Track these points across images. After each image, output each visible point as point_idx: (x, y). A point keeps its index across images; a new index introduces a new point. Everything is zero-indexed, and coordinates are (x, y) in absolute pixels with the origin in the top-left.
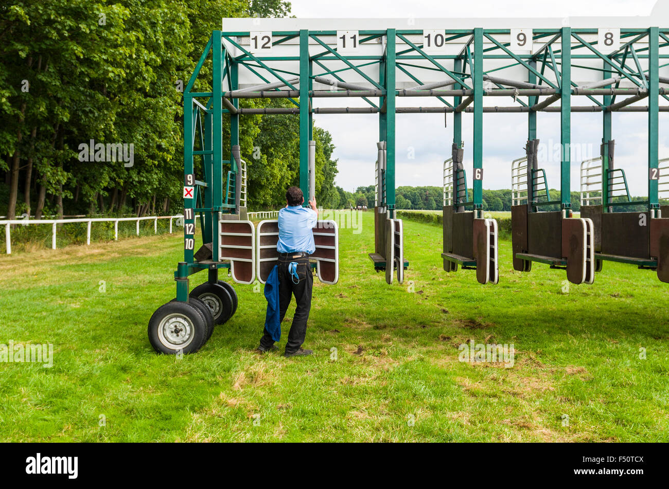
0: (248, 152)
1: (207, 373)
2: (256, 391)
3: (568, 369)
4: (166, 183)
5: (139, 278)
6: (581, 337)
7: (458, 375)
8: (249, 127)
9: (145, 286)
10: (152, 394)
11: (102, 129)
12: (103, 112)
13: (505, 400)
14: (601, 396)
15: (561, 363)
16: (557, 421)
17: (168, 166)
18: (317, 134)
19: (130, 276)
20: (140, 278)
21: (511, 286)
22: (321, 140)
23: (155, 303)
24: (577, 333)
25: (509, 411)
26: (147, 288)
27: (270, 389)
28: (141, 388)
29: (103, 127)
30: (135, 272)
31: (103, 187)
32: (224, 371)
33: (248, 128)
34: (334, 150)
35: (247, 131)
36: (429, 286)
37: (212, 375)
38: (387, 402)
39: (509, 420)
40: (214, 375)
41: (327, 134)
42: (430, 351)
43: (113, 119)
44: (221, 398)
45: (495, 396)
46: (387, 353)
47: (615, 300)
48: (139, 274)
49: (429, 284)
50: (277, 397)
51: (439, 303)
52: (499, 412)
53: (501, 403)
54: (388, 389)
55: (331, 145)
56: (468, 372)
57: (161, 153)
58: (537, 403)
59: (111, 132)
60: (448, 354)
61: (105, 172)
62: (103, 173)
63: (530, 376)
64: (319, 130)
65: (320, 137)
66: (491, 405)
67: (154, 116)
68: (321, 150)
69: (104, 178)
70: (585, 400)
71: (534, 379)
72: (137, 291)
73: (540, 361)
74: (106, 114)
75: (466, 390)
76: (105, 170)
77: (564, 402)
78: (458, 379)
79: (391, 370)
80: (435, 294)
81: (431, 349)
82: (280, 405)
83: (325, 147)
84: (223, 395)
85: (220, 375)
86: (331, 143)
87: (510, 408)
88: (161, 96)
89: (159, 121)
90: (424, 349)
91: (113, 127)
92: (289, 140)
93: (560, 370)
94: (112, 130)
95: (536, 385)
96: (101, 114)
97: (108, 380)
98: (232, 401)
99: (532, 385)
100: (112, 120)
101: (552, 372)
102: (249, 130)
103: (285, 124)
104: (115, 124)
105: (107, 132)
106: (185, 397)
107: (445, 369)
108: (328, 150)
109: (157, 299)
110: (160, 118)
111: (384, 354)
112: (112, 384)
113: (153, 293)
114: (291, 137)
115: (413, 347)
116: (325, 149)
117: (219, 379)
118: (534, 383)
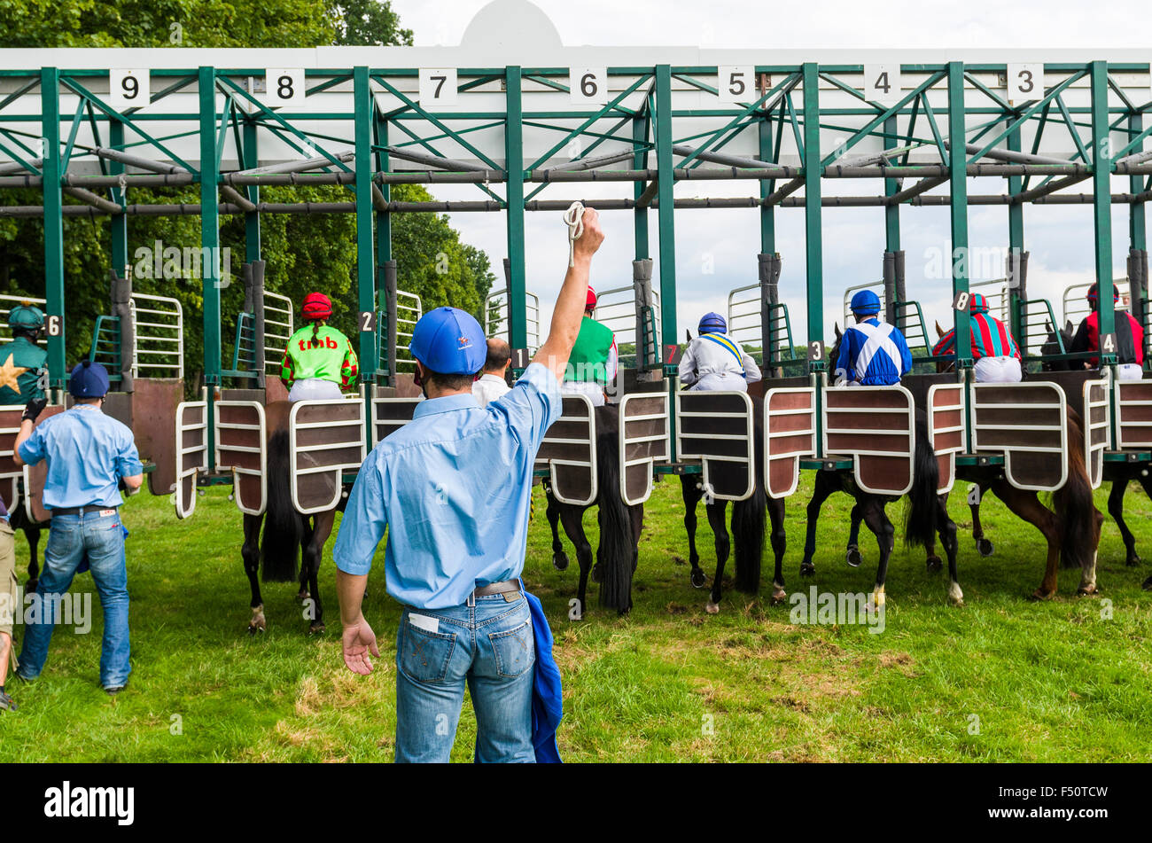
0: (341, 289)
1: (256, 687)
2: (342, 716)
3: (883, 658)
4: (197, 345)
5: (145, 516)
6: (906, 599)
7: (697, 674)
8: (342, 246)
9: (155, 530)
10: (154, 728)
11: (76, 253)
12: (80, 222)
13: (774, 717)
14: (937, 703)
15: (872, 647)
16: (862, 750)
17: (198, 315)
18: (465, 255)
19: (129, 511)
20: (147, 515)
21: (793, 513)
22: (472, 265)
23: (170, 559)
24: (900, 594)
25: (781, 736)
26: (156, 533)
27: (367, 711)
28: (135, 718)
29: (78, 249)
30: (137, 505)
31: (81, 355)
32: (288, 680)
33: (340, 248)
34: (493, 283)
35: (338, 253)
36: (654, 516)
37: (265, 688)
38: (572, 727)
39: (780, 752)
40: (268, 690)
41: (482, 256)
42: (649, 634)
43: (98, 234)
44: (279, 731)
45: (757, 710)
46: (575, 639)
47: (964, 533)
48: (145, 508)
49: (654, 513)
50: (379, 725)
51: (670, 546)
52: (764, 737)
53: (767, 721)
54: (575, 703)
55: (490, 275)
56: (715, 667)
57: (186, 294)
58: (830, 720)
59: (95, 258)
60: (682, 637)
61: (84, 328)
62: (81, 330)
63: (818, 672)
64: (468, 250)
65: (470, 260)
66: (750, 725)
67: (173, 228)
68: (471, 283)
69: (83, 339)
70: (909, 711)
71: (826, 677)
72: (137, 540)
73: (837, 646)
74: (85, 227)
75: (710, 701)
76: (85, 324)
77: (876, 716)
78: (696, 681)
79: (581, 669)
80: (664, 531)
81: (651, 629)
82: (383, 740)
83: (479, 278)
84: (282, 726)
85: (280, 688)
86: (489, 271)
87: (783, 730)
88: (184, 193)
89: (182, 236)
90: (640, 630)
91: (99, 248)
92: (414, 268)
93: (869, 659)
94: (98, 254)
95: (829, 688)
96: (76, 225)
97: (75, 706)
98: (296, 736)
99: (821, 686)
100: (96, 236)
101: (857, 664)
102: (342, 251)
103: (407, 240)
104: (101, 243)
105: (88, 258)
106: (213, 732)
107: (674, 664)
108: (484, 284)
109: (174, 552)
110: (183, 232)
111: (571, 641)
112: (81, 711)
113: (169, 542)
114: (417, 262)
115: (621, 627)
116: (478, 281)
117: (276, 696)
118: (826, 684)
